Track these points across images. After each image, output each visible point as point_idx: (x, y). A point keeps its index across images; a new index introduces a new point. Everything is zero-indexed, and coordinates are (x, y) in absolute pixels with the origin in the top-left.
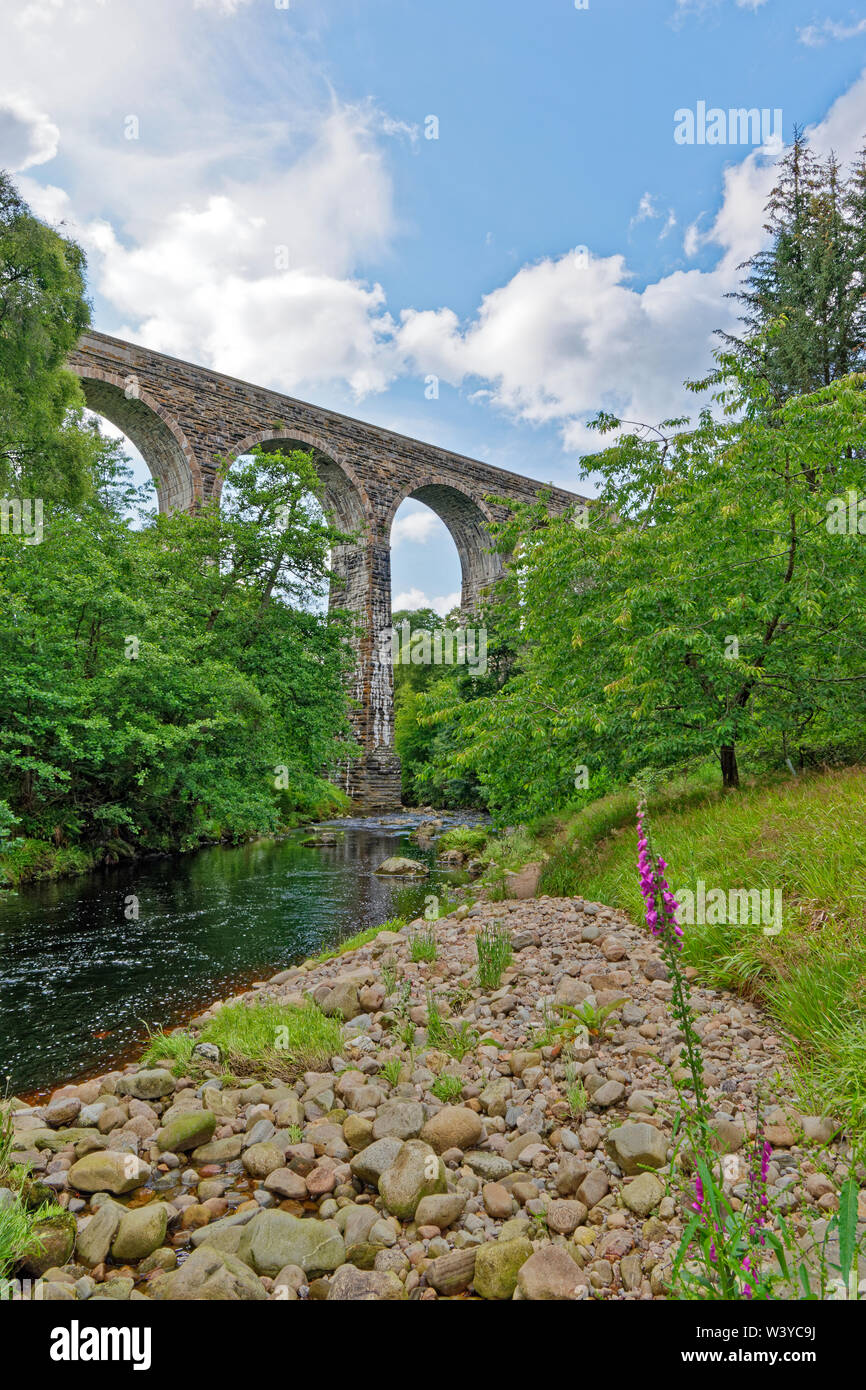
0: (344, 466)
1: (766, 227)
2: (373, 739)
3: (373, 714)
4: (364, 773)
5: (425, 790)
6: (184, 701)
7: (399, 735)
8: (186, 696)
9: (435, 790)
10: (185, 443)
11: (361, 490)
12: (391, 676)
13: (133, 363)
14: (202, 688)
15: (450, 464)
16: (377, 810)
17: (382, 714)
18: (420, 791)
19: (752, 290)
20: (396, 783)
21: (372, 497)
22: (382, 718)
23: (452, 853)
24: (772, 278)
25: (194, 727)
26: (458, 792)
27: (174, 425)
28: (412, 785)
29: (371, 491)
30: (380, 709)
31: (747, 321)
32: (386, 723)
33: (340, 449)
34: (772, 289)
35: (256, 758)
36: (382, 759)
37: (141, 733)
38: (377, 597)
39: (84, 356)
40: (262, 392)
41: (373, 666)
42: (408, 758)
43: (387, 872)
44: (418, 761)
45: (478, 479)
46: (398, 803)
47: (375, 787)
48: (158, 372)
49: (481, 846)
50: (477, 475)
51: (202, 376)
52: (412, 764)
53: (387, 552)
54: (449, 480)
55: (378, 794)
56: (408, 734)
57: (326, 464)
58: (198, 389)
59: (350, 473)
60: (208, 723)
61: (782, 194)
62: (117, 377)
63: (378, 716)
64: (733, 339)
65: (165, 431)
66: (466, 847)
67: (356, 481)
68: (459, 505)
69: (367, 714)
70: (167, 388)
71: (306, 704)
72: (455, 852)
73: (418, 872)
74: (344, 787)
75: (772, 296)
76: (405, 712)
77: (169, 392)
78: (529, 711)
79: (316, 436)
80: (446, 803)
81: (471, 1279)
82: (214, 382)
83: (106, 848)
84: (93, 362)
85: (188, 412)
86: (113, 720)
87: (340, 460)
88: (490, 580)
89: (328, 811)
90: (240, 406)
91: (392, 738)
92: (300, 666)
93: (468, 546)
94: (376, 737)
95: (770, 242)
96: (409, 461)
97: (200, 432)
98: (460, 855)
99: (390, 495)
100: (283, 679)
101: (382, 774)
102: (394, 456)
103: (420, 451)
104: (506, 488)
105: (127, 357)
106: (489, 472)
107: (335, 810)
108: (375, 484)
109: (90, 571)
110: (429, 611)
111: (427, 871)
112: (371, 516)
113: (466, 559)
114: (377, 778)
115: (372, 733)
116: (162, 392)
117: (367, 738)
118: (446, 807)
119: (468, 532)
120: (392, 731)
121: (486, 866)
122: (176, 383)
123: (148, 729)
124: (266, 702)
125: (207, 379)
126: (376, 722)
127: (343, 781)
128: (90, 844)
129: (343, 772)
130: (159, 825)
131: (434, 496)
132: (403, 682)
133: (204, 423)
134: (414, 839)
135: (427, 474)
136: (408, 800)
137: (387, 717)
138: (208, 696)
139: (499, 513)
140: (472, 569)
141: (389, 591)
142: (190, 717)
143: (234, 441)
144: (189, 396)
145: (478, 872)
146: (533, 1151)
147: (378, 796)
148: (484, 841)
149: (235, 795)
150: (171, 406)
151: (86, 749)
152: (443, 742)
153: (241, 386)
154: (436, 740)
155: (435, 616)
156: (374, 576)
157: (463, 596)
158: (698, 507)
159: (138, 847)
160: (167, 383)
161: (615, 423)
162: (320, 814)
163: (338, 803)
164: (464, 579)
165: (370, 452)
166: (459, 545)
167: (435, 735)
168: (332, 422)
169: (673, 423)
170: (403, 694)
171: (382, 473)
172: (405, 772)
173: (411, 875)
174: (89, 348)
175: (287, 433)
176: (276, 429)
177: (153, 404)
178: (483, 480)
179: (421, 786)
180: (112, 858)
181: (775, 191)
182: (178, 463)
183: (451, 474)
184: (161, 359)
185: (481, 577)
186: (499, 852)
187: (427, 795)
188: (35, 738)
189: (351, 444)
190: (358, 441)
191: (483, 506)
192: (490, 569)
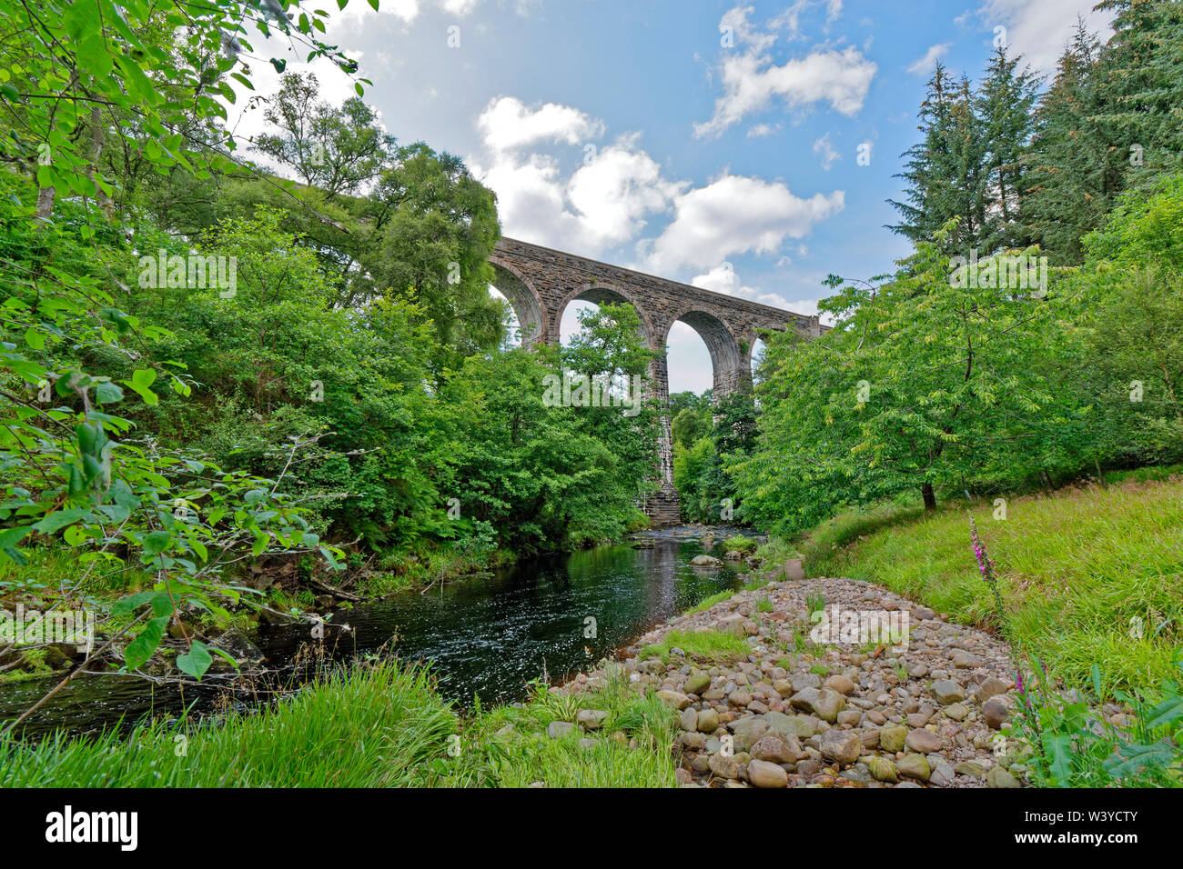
1: (920, 128)
2: (660, 479)
4: (656, 501)
5: (694, 512)
6: (571, 460)
7: (679, 475)
8: (572, 457)
10: (537, 296)
11: (646, 318)
12: (671, 438)
13: (505, 249)
14: (581, 451)
15: (704, 298)
16: (664, 525)
17: (665, 463)
18: (692, 513)
19: (911, 170)
20: (676, 507)
21: (654, 322)
22: (666, 465)
23: (734, 553)
24: (925, 161)
25: (578, 475)
27: (530, 285)
28: (685, 509)
29: (653, 318)
30: (664, 459)
31: (909, 192)
32: (668, 468)
33: (632, 292)
34: (926, 169)
36: (667, 492)
37: (549, 480)
38: (659, 386)
40: (582, 260)
42: (683, 491)
43: (697, 564)
44: (689, 493)
45: (722, 306)
46: (679, 521)
47: (662, 511)
48: (520, 253)
49: (752, 549)
51: (546, 253)
52: (685, 495)
53: (665, 357)
54: (703, 308)
55: (665, 515)
56: (682, 475)
58: (545, 261)
59: (639, 307)
60: (587, 473)
61: (930, 104)
62: (496, 258)
63: (663, 464)
64: (899, 204)
65: (525, 289)
66: (740, 549)
67: (643, 312)
68: (710, 324)
70: (526, 263)
72: (736, 552)
73: (717, 564)
74: (644, 511)
75: (927, 174)
77: (527, 265)
78: (798, 463)
79: (617, 285)
81: (879, 743)
85: (539, 276)
86: (532, 472)
87: (633, 300)
88: (733, 372)
89: (636, 526)
90: (569, 270)
91: (673, 478)
93: (717, 350)
94: (662, 477)
95: (923, 138)
96: (677, 297)
97: (545, 288)
98: (739, 554)
99: (665, 320)
100: (622, 444)
101: (667, 502)
102: (666, 295)
103: (684, 290)
104: (741, 310)
107: (641, 526)
108: (656, 314)
109: (516, 384)
110: (691, 393)
111: (722, 563)
112: (653, 334)
113: (716, 359)
114: (664, 505)
115: (659, 475)
116: (523, 265)
119: (717, 340)
120: (672, 473)
121: (760, 561)
122: (531, 259)
123: (552, 477)
124: (615, 458)
125: (549, 255)
126: (662, 468)
127: (641, 507)
129: (641, 500)
131: (692, 318)
133: (548, 282)
134: (702, 544)
135: (688, 305)
136: (684, 519)
137: (668, 464)
138: (584, 456)
139: (737, 327)
140: (720, 365)
141: (666, 381)
142: (574, 469)
143: (567, 292)
144: (539, 266)
145: (756, 565)
146: (883, 697)
147: (666, 516)
148: (753, 545)
150: (528, 274)
151: (517, 489)
153: (570, 257)
154: (701, 479)
155: (694, 396)
156: (657, 373)
157: (714, 381)
158: (905, 335)
159: (539, 549)
160: (525, 260)
161: (840, 281)
163: (641, 521)
164: (715, 371)
165: (651, 292)
166: (711, 350)
167: (699, 476)
168: (627, 276)
169: (878, 278)
171: (659, 306)
172: (681, 500)
173: (715, 566)
175: (599, 285)
176: (592, 282)
177: (518, 273)
178: (726, 306)
179: (692, 510)
181: (924, 104)
182: (533, 308)
183: (704, 304)
185: (726, 369)
186: (767, 552)
187: (695, 515)
188: (491, 484)
189: (639, 288)
190: (643, 287)
191: (726, 323)
192: (732, 364)
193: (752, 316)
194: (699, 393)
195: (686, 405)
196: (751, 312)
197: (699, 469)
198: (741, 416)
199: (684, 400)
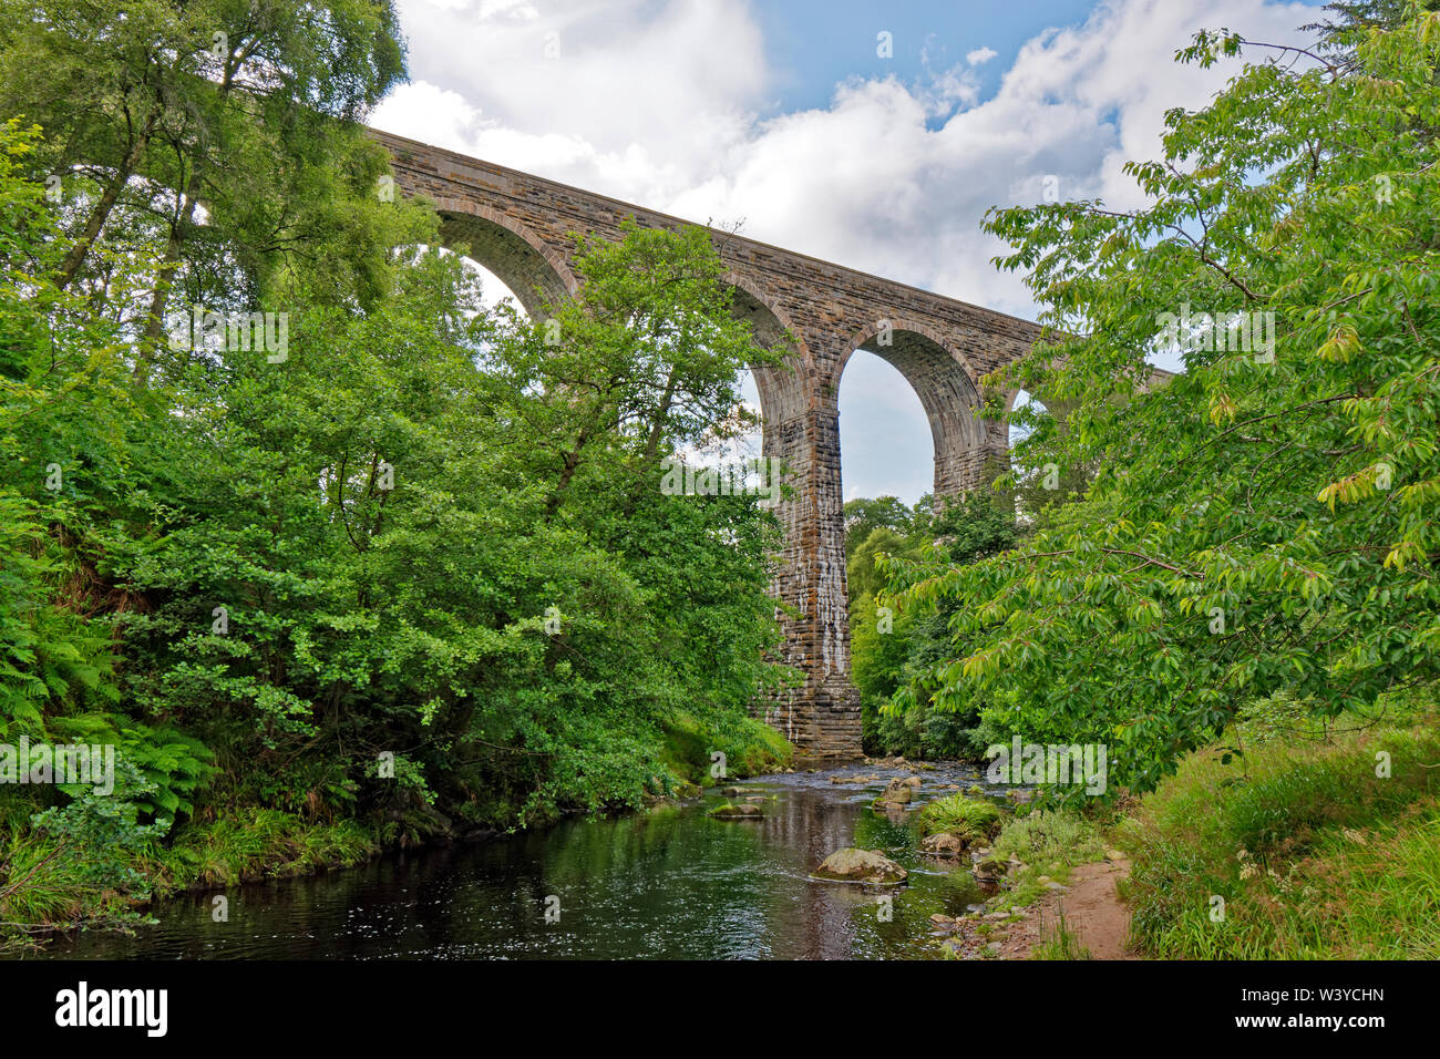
0: (776, 310)
2: (822, 664)
3: (821, 632)
4: (812, 711)
5: (894, 733)
6: (504, 589)
7: (858, 660)
8: (506, 581)
9: (908, 733)
10: (574, 287)
11: (798, 340)
12: (844, 581)
13: (511, 192)
14: (533, 568)
15: (915, 304)
16: (829, 762)
17: (834, 632)
18: (888, 735)
20: (855, 724)
21: (814, 348)
22: (834, 637)
23: (942, 838)
25: (515, 630)
26: (940, 737)
27: (560, 267)
28: (876, 727)
29: (812, 341)
30: (831, 625)
32: (839, 643)
33: (771, 290)
35: (630, 683)
36: (835, 692)
38: (822, 477)
39: (451, 186)
40: (670, 222)
41: (820, 567)
42: (873, 690)
43: (835, 875)
44: (884, 695)
45: (952, 322)
46: (859, 751)
47: (826, 730)
48: (542, 202)
49: (989, 827)
50: (950, 316)
51: (596, 204)
52: (875, 699)
53: (835, 419)
54: (915, 324)
55: (831, 739)
56: (870, 659)
57: (753, 309)
58: (590, 220)
59: (783, 317)
62: (491, 210)
63: (828, 633)
65: (551, 276)
66: (964, 827)
67: (792, 329)
68: (928, 357)
69: (811, 632)
70: (552, 221)
71: (710, 602)
72: (947, 837)
73: (888, 875)
74: (786, 729)
76: (865, 630)
77: (554, 226)
79: (739, 274)
80: (924, 752)
82: (611, 211)
83: (402, 822)
84: (462, 192)
85: (579, 249)
87: (771, 303)
88: (973, 453)
89: (762, 762)
91: (848, 664)
92: (697, 543)
93: (941, 410)
94: (827, 661)
96: (861, 302)
98: (955, 842)
99: (836, 345)
100: (672, 563)
101: (836, 711)
102: (840, 296)
103: (875, 289)
104: (989, 332)
105: (504, 186)
106: (965, 313)
107: (771, 761)
108: (817, 331)
110: (893, 500)
111: (903, 873)
112: (812, 373)
113: (940, 428)
114: (829, 718)
115: (821, 657)
116: (546, 225)
117: (814, 663)
118: (923, 758)
119: (941, 391)
120: (847, 653)
121: (1004, 868)
122: (563, 214)
123: (442, 633)
125: (602, 208)
126: (826, 642)
127: (784, 721)
128: (378, 817)
129: (784, 708)
130: (497, 785)
132: (862, 590)
134: (880, 808)
135: (884, 318)
136: (872, 747)
137: (840, 636)
138: (542, 581)
139: (981, 365)
140: (947, 440)
141: (839, 469)
142: (512, 614)
144: (578, 230)
145: (993, 878)
147: (832, 743)
148: (994, 818)
149: (594, 741)
150: (557, 243)
152: (917, 668)
153: (644, 215)
154: (907, 667)
155: (900, 506)
156: (819, 450)
157: (937, 476)
160: (552, 215)
162: (750, 767)
163: (773, 751)
164: (938, 453)
165: (809, 291)
166: (929, 410)
167: (905, 660)
168: (760, 256)
170: (860, 607)
171: (825, 318)
172: (866, 709)
173: (875, 881)
174: (457, 176)
177: (534, 240)
178: (959, 323)
179: (889, 729)
180: (410, 836)
183: (914, 316)
184: (545, 186)
185: (959, 450)
186: (1024, 842)
187: (897, 740)
188: (259, 647)
189: (785, 282)
190: (791, 278)
191: (959, 356)
192: (972, 439)
193: (1010, 344)
194: (910, 501)
195: (884, 522)
196: (1006, 334)
197: (904, 648)
198: (988, 536)
199: (880, 512)
